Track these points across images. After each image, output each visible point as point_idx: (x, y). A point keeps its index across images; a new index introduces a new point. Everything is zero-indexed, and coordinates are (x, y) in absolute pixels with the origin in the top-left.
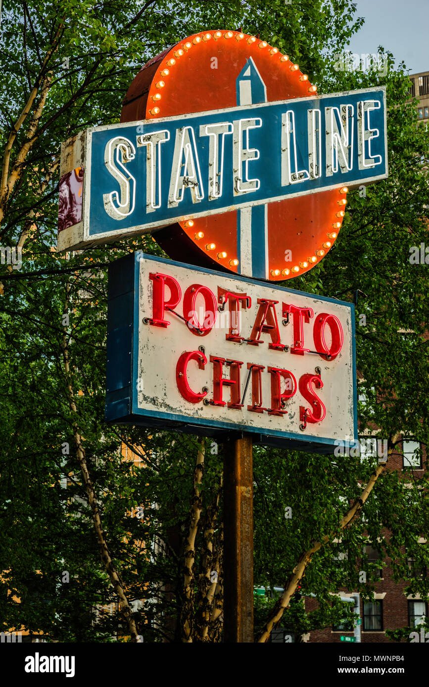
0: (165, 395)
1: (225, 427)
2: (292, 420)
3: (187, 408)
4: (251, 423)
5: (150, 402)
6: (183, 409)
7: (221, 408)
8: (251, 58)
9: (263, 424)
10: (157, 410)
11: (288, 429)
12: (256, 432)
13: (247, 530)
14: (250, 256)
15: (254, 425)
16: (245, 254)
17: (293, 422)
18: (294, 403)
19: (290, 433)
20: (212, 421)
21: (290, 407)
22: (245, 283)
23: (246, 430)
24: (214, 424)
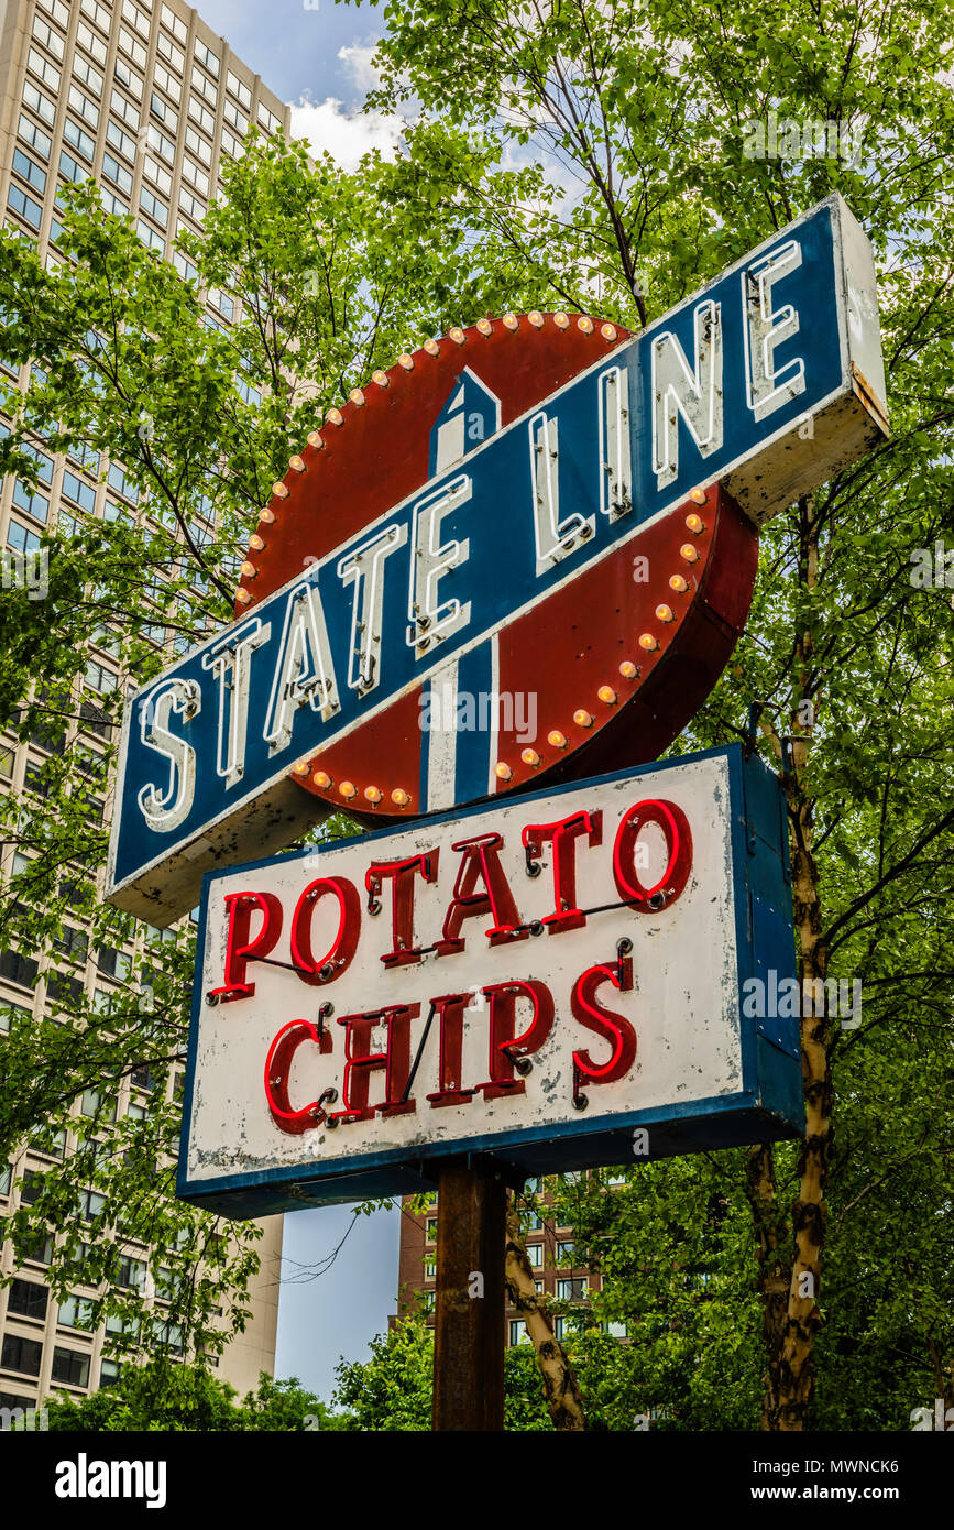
0: (243, 1136)
1: (376, 1163)
2: (552, 1092)
3: (286, 1149)
4: (439, 1135)
5: (211, 1162)
6: (279, 1156)
7: (368, 1122)
8: (467, 369)
9: (470, 1126)
10: (225, 1174)
11: (540, 1119)
12: (453, 1152)
13: (458, 1395)
14: (452, 765)
15: (448, 1136)
16: (438, 767)
17: (555, 1096)
18: (558, 1048)
19: (547, 1127)
20: (346, 1160)
21: (545, 1063)
22: (436, 827)
23: (429, 1155)
24: (350, 1164)
